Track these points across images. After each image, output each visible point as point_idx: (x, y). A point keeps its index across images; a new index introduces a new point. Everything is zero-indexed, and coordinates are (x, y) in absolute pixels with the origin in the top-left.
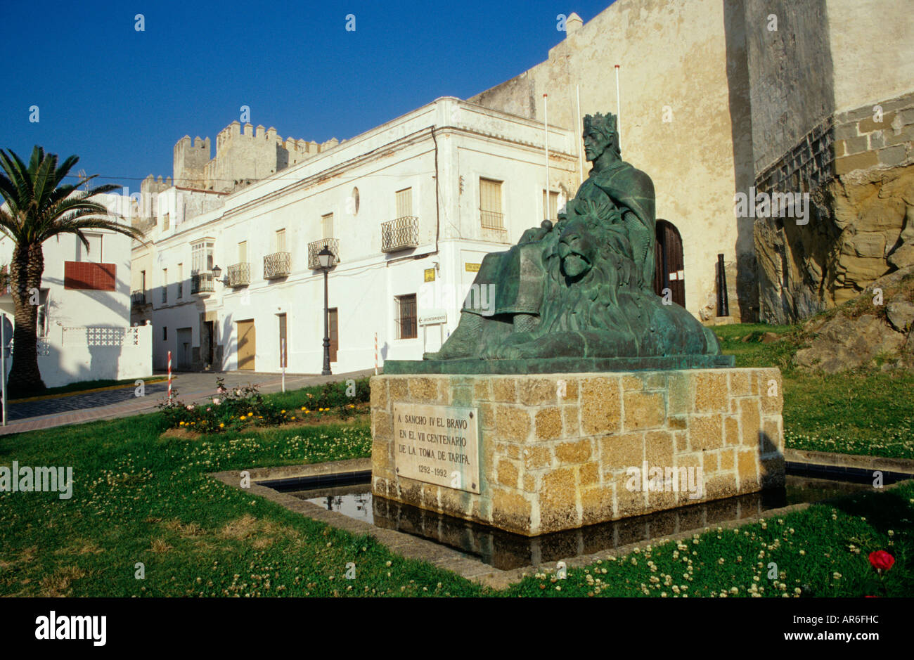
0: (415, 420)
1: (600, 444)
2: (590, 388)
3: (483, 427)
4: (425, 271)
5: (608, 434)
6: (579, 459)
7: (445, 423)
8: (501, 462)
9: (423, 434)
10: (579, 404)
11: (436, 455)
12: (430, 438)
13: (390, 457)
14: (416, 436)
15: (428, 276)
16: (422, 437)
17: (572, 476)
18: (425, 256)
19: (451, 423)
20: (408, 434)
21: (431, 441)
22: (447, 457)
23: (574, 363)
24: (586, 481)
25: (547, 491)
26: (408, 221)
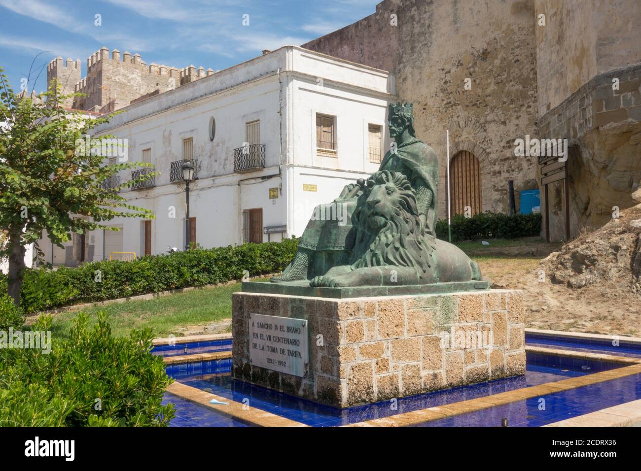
0: (264, 327)
1: (390, 345)
2: (384, 307)
3: (311, 333)
4: (270, 190)
5: (396, 339)
6: (376, 355)
7: (285, 329)
8: (323, 357)
9: (270, 336)
10: (376, 317)
11: (279, 350)
12: (275, 339)
13: (246, 351)
14: (265, 337)
15: (272, 193)
16: (269, 338)
17: (371, 367)
18: (270, 177)
19: (289, 329)
20: (259, 336)
21: (275, 341)
22: (286, 352)
23: (374, 290)
24: (380, 370)
25: (354, 377)
26: (256, 148)
